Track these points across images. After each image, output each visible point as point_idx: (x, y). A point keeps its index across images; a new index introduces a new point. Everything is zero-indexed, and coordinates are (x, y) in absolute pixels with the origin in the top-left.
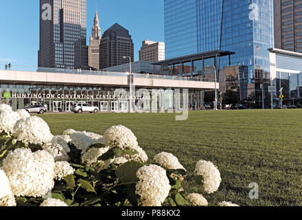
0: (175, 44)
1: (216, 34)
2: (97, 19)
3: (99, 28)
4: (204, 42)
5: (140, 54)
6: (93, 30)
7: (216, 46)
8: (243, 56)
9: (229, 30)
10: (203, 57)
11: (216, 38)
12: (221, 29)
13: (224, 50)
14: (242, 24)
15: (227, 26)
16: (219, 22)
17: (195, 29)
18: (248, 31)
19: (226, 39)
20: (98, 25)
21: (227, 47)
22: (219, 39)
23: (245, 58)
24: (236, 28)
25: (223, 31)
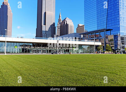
0: (88, 26)
1: (105, 22)
2: (61, 16)
3: (61, 19)
4: (100, 25)
5: (77, 30)
6: (59, 20)
7: (105, 27)
8: (116, 31)
9: (110, 20)
10: (99, 32)
11: (105, 23)
12: (107, 20)
13: (108, 28)
14: (115, 17)
15: (109, 18)
16: (106, 17)
17: (96, 20)
18: (118, 21)
19: (109, 24)
20: (61, 18)
21: (109, 27)
22: (106, 24)
23: (117, 32)
24: (113, 19)
25: (107, 21)
